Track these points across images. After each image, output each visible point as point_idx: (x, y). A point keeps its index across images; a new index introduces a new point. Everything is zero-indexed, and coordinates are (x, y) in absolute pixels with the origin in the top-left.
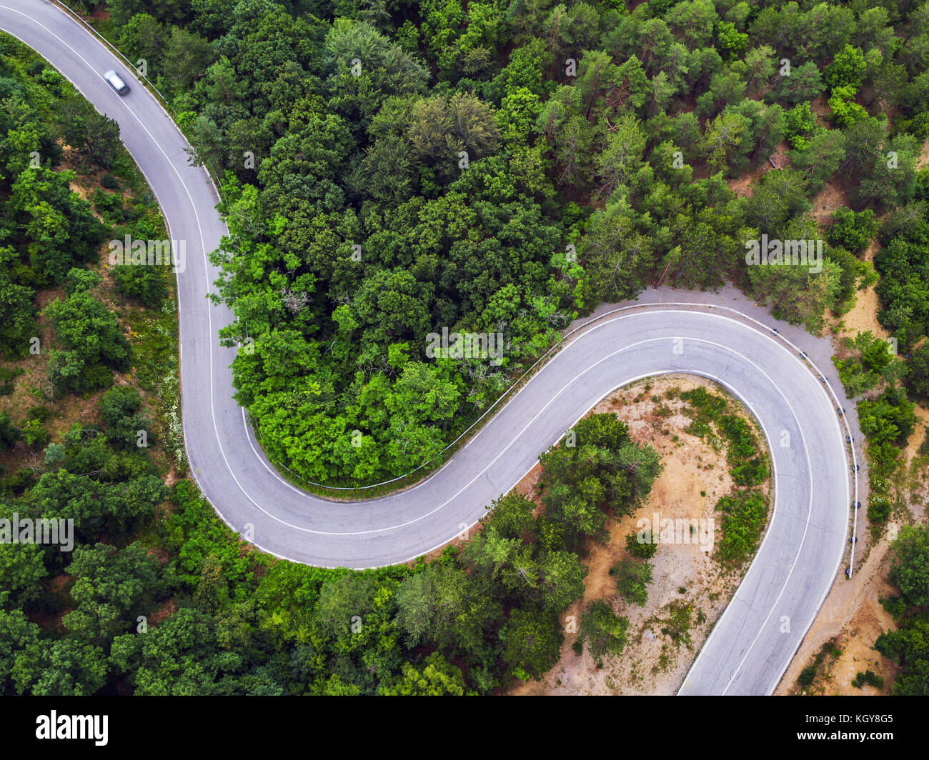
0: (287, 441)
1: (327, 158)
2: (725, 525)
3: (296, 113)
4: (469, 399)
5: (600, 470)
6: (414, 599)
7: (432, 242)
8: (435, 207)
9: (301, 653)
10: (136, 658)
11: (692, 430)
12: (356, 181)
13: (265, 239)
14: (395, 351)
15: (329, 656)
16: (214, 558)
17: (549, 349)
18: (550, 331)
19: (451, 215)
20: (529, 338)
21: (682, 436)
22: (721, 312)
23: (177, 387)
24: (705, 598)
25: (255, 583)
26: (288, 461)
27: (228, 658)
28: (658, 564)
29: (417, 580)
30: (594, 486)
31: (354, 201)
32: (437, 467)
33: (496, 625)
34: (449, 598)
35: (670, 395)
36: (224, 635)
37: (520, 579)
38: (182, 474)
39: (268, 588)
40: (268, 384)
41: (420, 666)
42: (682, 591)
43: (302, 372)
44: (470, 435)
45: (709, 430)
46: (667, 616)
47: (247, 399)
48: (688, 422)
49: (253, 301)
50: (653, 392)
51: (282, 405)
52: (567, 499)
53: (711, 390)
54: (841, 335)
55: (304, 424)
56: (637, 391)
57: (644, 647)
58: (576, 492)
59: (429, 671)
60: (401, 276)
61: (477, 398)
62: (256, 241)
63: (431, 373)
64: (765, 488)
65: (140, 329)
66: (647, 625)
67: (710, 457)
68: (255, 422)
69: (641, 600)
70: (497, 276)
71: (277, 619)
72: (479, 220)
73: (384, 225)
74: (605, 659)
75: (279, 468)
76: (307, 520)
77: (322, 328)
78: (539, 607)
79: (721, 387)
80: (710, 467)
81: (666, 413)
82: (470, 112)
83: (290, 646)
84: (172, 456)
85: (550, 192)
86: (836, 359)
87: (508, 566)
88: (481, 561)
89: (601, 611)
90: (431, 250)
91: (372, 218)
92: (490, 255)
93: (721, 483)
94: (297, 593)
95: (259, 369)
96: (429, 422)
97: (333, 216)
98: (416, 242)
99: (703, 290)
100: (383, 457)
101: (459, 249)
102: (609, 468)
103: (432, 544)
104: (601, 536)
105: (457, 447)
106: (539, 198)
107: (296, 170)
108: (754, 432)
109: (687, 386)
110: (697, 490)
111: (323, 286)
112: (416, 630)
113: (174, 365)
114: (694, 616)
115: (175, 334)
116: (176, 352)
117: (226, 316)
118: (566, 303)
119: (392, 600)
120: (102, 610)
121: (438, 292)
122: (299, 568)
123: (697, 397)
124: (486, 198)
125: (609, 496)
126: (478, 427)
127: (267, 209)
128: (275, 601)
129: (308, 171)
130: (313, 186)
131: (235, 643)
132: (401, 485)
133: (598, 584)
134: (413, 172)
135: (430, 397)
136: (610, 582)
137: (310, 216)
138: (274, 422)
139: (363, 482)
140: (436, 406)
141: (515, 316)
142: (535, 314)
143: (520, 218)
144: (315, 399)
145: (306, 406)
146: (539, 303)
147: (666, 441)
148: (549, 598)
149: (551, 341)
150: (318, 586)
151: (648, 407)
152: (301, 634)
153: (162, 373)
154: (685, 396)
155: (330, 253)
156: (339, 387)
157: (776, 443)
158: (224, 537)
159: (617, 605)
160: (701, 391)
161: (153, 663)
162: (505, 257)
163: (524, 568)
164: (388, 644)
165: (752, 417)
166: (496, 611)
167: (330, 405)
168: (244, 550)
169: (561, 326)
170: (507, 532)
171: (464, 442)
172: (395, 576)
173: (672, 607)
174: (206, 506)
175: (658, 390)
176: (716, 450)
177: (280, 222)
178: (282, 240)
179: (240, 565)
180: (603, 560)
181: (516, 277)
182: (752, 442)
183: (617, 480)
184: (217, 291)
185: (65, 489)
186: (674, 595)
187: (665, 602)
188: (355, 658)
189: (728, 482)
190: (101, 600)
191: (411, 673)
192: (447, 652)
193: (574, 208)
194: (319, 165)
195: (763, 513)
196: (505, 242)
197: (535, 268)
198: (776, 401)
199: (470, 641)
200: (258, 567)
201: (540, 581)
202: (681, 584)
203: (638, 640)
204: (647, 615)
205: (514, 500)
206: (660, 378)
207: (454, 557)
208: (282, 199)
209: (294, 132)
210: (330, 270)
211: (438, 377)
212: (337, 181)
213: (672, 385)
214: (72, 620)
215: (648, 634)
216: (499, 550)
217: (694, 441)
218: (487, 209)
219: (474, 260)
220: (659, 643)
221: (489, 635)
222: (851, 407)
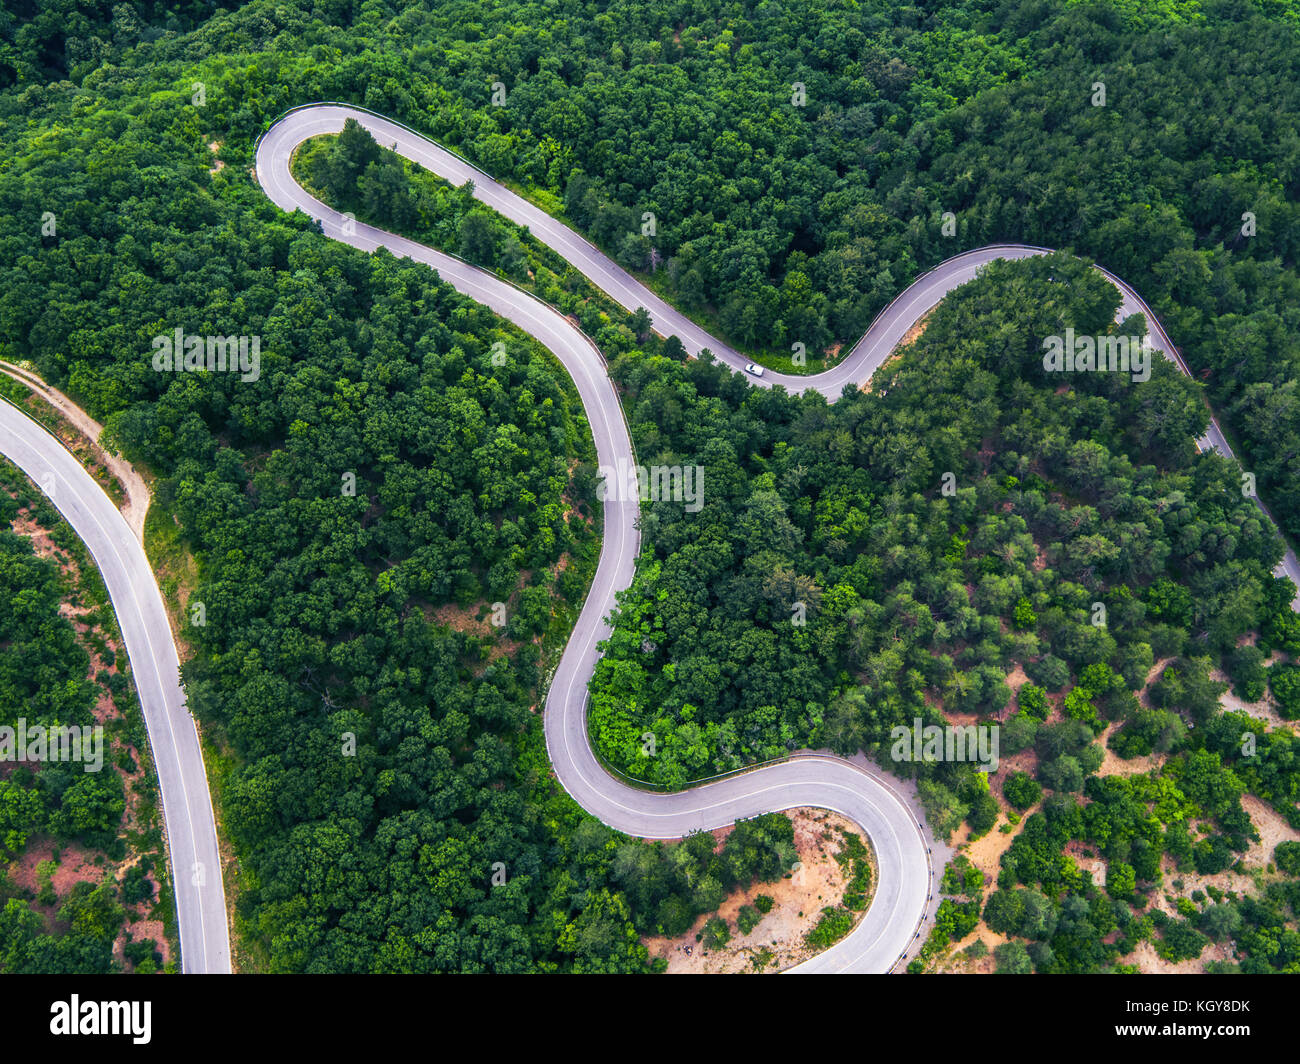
0: (603, 728)
1: (709, 570)
2: (822, 922)
3: (707, 533)
4: (715, 761)
5: (762, 848)
6: (627, 855)
7: (742, 656)
8: (755, 634)
9: (557, 849)
10: (486, 803)
11: (837, 857)
12: (720, 590)
13: (651, 598)
14: (687, 710)
15: (569, 861)
16: (537, 770)
17: (776, 759)
18: (783, 748)
19: (760, 646)
20: (769, 745)
21: (829, 857)
22: (896, 795)
23: (560, 657)
24: (785, 955)
25: (547, 798)
26: (598, 738)
27: (524, 829)
28: (767, 921)
29: (633, 847)
30: (752, 853)
31: (713, 602)
32: (676, 791)
33: (662, 897)
34: (644, 865)
35: (837, 828)
36: (527, 817)
37: (686, 879)
38: (539, 711)
39: (553, 804)
40: (609, 688)
41: (612, 893)
42: (774, 943)
43: (630, 690)
44: (706, 782)
45: (847, 863)
46: (758, 951)
47: (594, 690)
48: (838, 850)
49: (626, 636)
50: (828, 821)
51: (611, 705)
52: (734, 853)
53: (863, 840)
54: (963, 853)
55: (617, 723)
56: (819, 814)
57: (735, 960)
58: (741, 852)
59: (615, 897)
60: (714, 669)
61: (719, 763)
62: (645, 597)
63: (699, 736)
64: (858, 915)
65: (558, 612)
66: (744, 949)
67: (837, 879)
68: (591, 707)
69: (747, 932)
70: (769, 697)
71: (554, 824)
72: (776, 657)
73: (721, 629)
74: (710, 952)
75: (590, 738)
76: (591, 778)
77: (654, 666)
78: (689, 900)
79: (870, 841)
80: (834, 885)
81: (828, 838)
82: (805, 590)
83: (553, 842)
84: (540, 698)
85: (831, 661)
86: (948, 865)
87: (682, 869)
88: (670, 858)
89: (724, 926)
90: (737, 661)
91: (716, 621)
92: (770, 684)
93: (834, 898)
94: (567, 816)
95: (610, 677)
96: (684, 763)
97: (696, 607)
98: (734, 649)
99: (895, 775)
100: (649, 768)
101: (757, 669)
102: (768, 850)
103: (653, 834)
104: (746, 885)
105: (694, 785)
106: (822, 660)
107: (688, 568)
108: (872, 880)
109: (850, 829)
110: (818, 893)
111: (669, 643)
112: (619, 873)
113: (565, 643)
114: (773, 960)
115: (574, 624)
116: (569, 635)
117: (607, 633)
118: (802, 736)
119: (615, 850)
120: (484, 771)
121: (730, 687)
122: (574, 803)
123: (852, 839)
124: (789, 643)
125: (759, 864)
126: (713, 780)
127: (660, 583)
128: (553, 814)
129: (694, 573)
130: (693, 583)
131: (529, 824)
132: (652, 789)
133: (729, 911)
134: (756, 605)
135: (691, 749)
136: (737, 914)
137: (682, 600)
138: (602, 713)
139: (632, 775)
140: (691, 757)
141: (768, 726)
142: (780, 733)
143: (802, 669)
144: (629, 712)
145: (623, 714)
146: (785, 728)
147: (818, 855)
148: (695, 898)
149: (781, 755)
150: (579, 819)
151: (820, 828)
152: (562, 839)
153: (557, 645)
154: (845, 834)
155: (681, 630)
156: (646, 709)
157: (879, 894)
158: (545, 762)
159: (734, 929)
160: (857, 836)
161: (492, 810)
162: (780, 688)
163: (689, 874)
164: (602, 871)
165: (877, 870)
166: (663, 889)
167: (636, 720)
168: (550, 775)
169: (790, 748)
170: (692, 851)
171: (700, 784)
172: (622, 839)
173: (763, 948)
174: (543, 738)
175: (832, 821)
176: (844, 878)
177: (663, 595)
178: (660, 606)
179: (545, 782)
180: (740, 900)
181: (781, 704)
182: (867, 884)
183: (767, 858)
184: (609, 616)
185: (490, 696)
186: (768, 943)
187: (761, 943)
188: (582, 869)
189: (839, 899)
190: (485, 765)
191: (606, 892)
192: (629, 895)
193: (845, 676)
194: (703, 573)
195: (848, 929)
196: (784, 679)
197: (794, 704)
198: (896, 868)
199: (643, 895)
200: (552, 790)
201: (695, 886)
202: (776, 939)
203: (734, 954)
204: (747, 944)
205: (708, 838)
206: (838, 815)
207: (659, 849)
208: (672, 581)
209: (700, 544)
210: (676, 639)
211: (703, 740)
212: (709, 586)
213: (842, 823)
214: (469, 768)
215: (741, 954)
216: (682, 857)
217: (834, 864)
218: (785, 652)
219: (759, 681)
220: (745, 963)
221: (654, 900)
222: (938, 899)
